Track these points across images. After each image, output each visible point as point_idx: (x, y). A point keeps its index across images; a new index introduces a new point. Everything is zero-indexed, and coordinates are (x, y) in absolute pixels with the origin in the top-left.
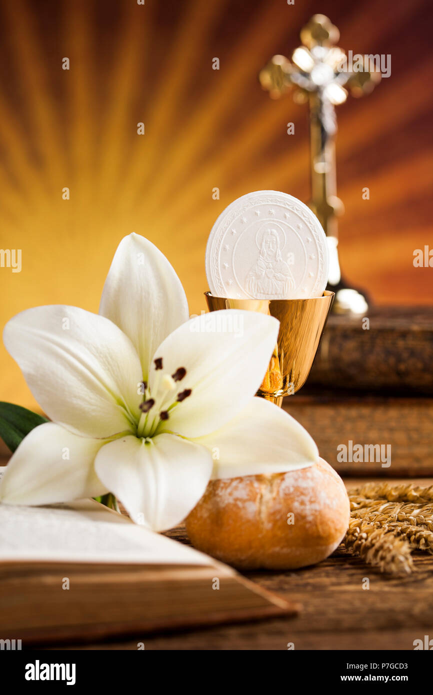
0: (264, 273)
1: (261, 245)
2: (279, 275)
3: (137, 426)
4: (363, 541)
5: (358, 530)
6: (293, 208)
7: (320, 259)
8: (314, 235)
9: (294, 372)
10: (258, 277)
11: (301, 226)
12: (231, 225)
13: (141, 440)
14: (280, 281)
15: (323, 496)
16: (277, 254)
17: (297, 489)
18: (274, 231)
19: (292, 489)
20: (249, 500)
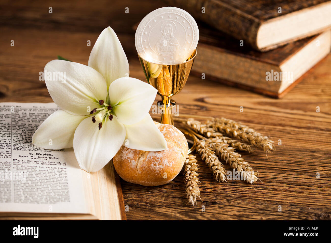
1: (163, 32)
2: (172, 43)
6: (181, 14)
7: (194, 35)
8: (191, 25)
10: (161, 45)
11: (184, 21)
12: (148, 23)
14: (172, 46)
15: (165, 161)
16: (172, 35)
17: (154, 157)
18: (170, 25)
19: (152, 158)
20: (133, 159)
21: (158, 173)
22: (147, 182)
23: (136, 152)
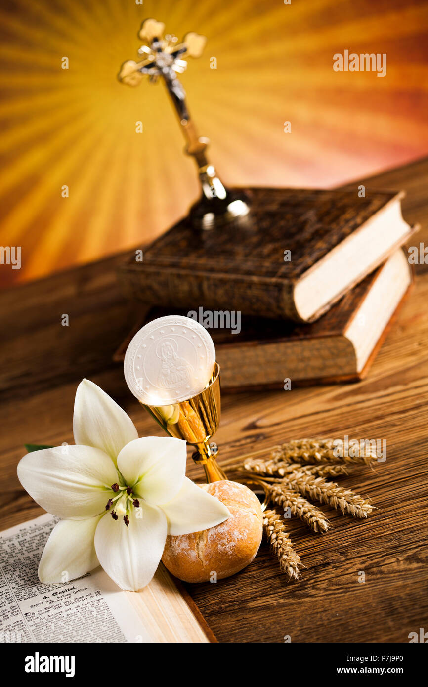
1: (161, 356)
2: (179, 367)
7: (205, 344)
8: (196, 332)
12: (136, 353)
14: (182, 370)
16: (174, 356)
17: (218, 535)
19: (215, 536)
20: (191, 549)
21: (231, 554)
22: (221, 573)
23: (189, 537)
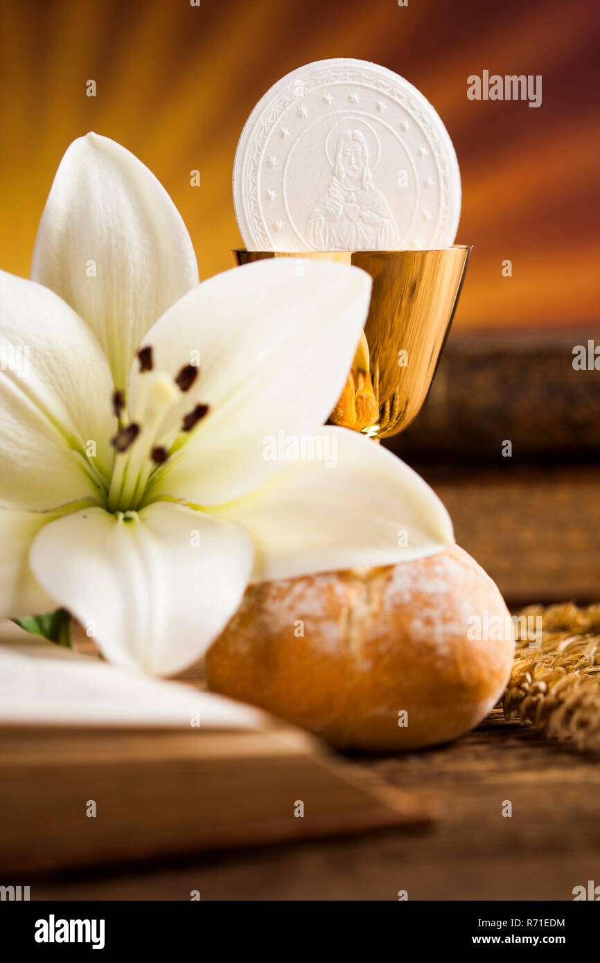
0: (341, 212)
1: (335, 159)
2: (367, 214)
3: (107, 492)
4: (541, 696)
5: (529, 677)
6: (392, 92)
7: (443, 186)
8: (431, 144)
9: (398, 397)
10: (331, 217)
11: (407, 125)
12: (279, 119)
13: (117, 518)
14: (371, 225)
15: (465, 606)
16: (365, 176)
17: (417, 595)
18: (359, 133)
19: (407, 596)
20: (327, 618)
